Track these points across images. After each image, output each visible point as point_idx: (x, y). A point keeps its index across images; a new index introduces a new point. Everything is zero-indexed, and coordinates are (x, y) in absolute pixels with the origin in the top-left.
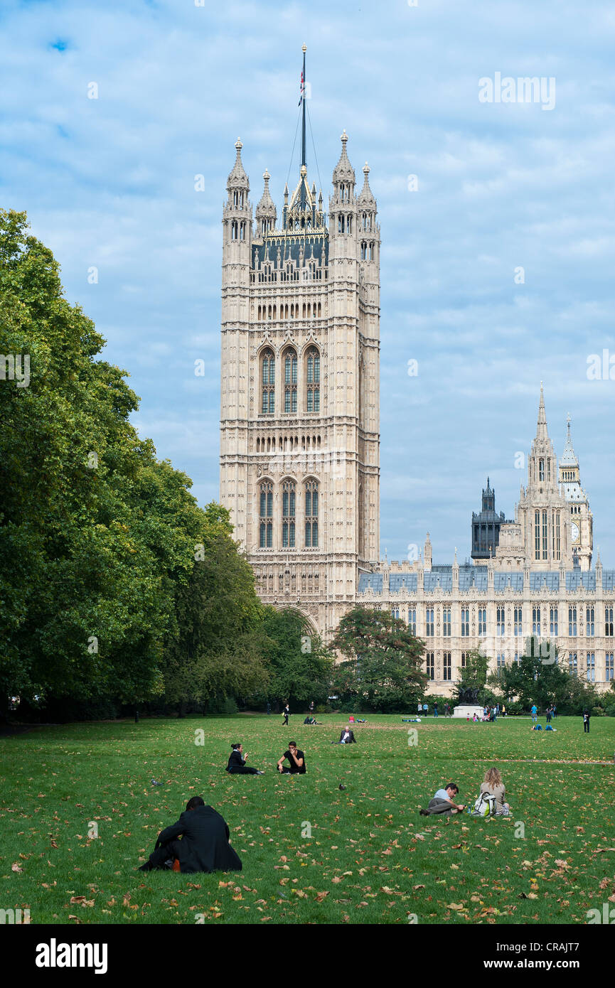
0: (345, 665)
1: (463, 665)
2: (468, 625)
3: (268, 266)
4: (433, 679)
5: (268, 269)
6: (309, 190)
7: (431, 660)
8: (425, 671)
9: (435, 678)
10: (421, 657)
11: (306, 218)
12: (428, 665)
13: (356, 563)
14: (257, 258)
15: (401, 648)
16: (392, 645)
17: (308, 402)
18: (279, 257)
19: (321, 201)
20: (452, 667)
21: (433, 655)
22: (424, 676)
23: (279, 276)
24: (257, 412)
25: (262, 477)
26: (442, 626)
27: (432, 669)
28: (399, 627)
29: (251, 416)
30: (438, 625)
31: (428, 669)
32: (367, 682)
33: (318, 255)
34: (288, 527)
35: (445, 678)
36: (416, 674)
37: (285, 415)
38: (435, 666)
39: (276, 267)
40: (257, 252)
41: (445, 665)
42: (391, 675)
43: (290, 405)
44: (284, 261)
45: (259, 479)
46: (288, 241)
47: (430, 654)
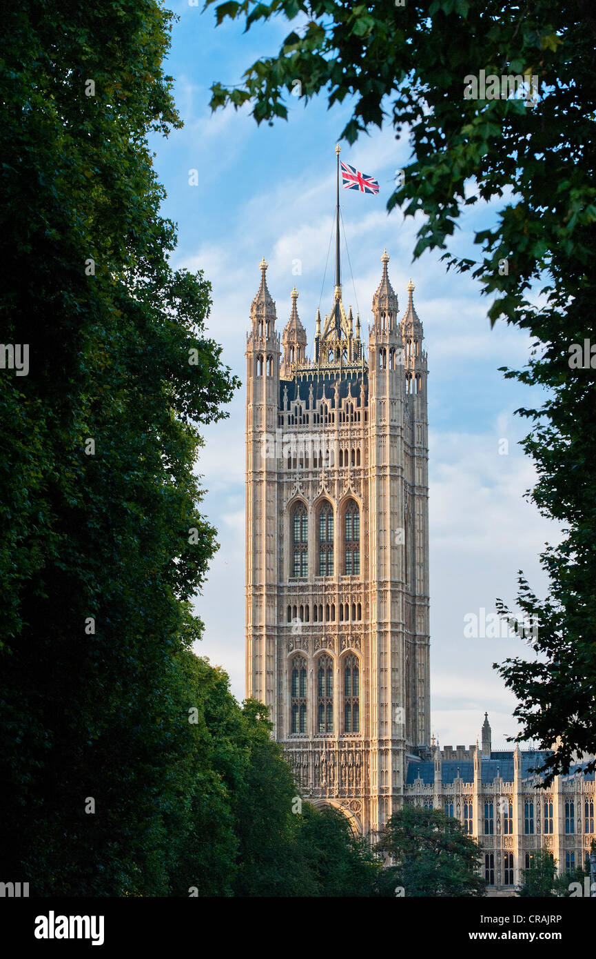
0: (394, 869)
1: (527, 866)
2: (532, 822)
3: (298, 407)
4: (492, 883)
5: (298, 411)
6: (345, 314)
7: (490, 861)
8: (482, 876)
9: (496, 882)
10: (479, 860)
11: (341, 348)
12: (487, 867)
13: (404, 750)
14: (285, 397)
15: (455, 850)
16: (445, 847)
17: (346, 563)
18: (311, 395)
19: (359, 326)
20: (514, 869)
21: (492, 856)
22: (481, 881)
23: (311, 418)
24: (288, 576)
25: (294, 651)
26: (502, 823)
27: (492, 872)
28: (453, 827)
29: (281, 580)
30: (498, 821)
31: (487, 872)
32: (419, 889)
33: (356, 393)
34: (324, 707)
35: (506, 882)
36: (472, 880)
37: (319, 580)
38: (495, 869)
39: (307, 408)
40: (286, 391)
41: (506, 867)
42: (444, 881)
43: (323, 567)
44: (317, 401)
45: (290, 653)
46: (321, 376)
47: (489, 855)
